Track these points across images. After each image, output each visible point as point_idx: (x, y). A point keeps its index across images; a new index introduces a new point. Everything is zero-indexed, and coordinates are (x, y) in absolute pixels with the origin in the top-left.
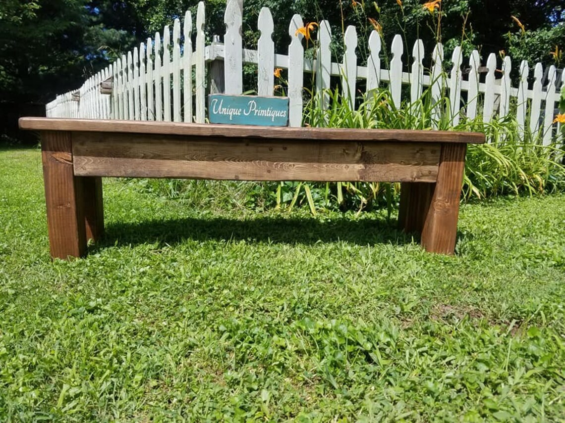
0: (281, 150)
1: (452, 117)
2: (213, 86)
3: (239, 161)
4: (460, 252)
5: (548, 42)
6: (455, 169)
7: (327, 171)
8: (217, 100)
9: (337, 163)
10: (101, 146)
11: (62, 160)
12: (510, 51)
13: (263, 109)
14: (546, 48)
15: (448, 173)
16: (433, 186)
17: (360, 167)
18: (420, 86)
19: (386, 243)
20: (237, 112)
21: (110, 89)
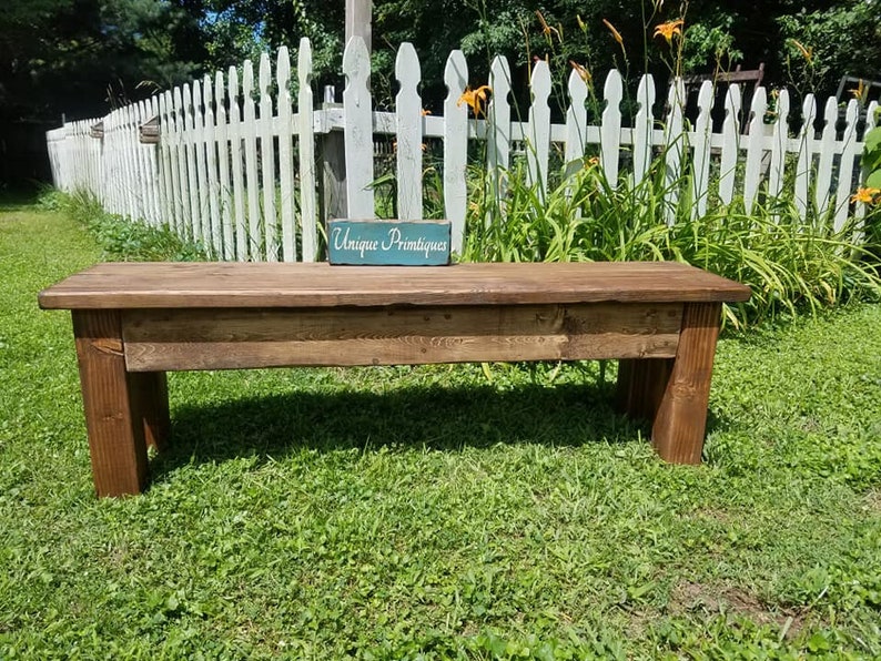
0: (443, 318)
1: (698, 198)
2: (328, 171)
3: (378, 338)
4: (710, 457)
5: (846, 31)
6: (704, 339)
7: (512, 346)
8: (340, 229)
9: (527, 334)
10: (166, 327)
11: (107, 351)
12: (786, 46)
13: (410, 240)
14: (844, 40)
15: (694, 344)
16: (670, 363)
17: (563, 338)
18: (649, 149)
19: (598, 440)
20: (371, 246)
21: (155, 136)
